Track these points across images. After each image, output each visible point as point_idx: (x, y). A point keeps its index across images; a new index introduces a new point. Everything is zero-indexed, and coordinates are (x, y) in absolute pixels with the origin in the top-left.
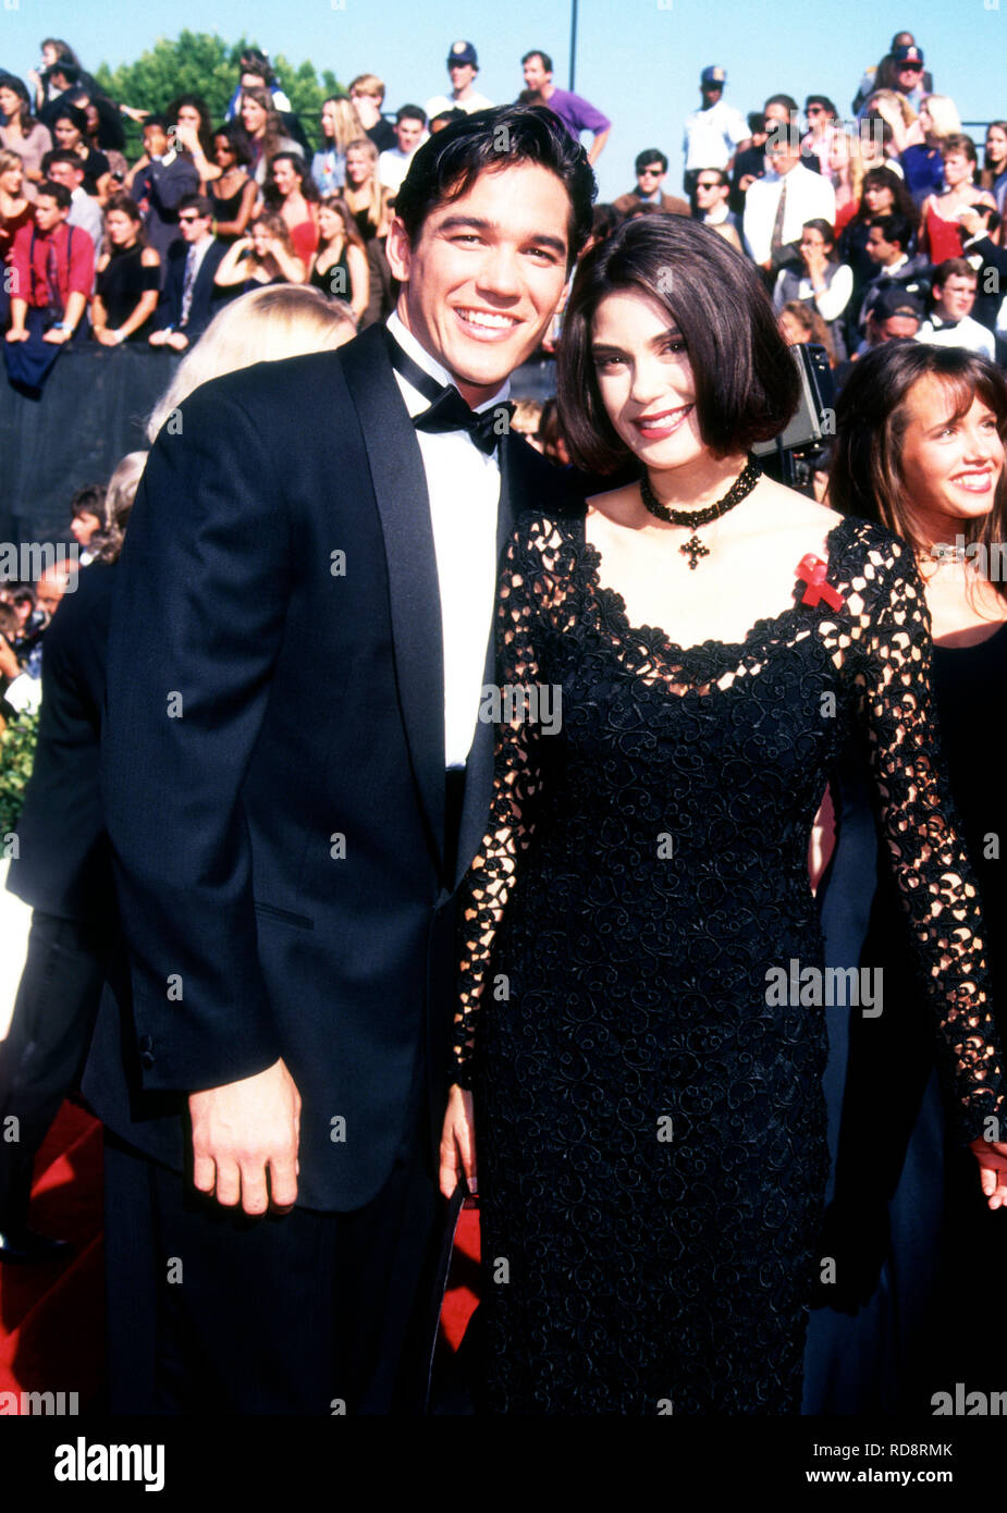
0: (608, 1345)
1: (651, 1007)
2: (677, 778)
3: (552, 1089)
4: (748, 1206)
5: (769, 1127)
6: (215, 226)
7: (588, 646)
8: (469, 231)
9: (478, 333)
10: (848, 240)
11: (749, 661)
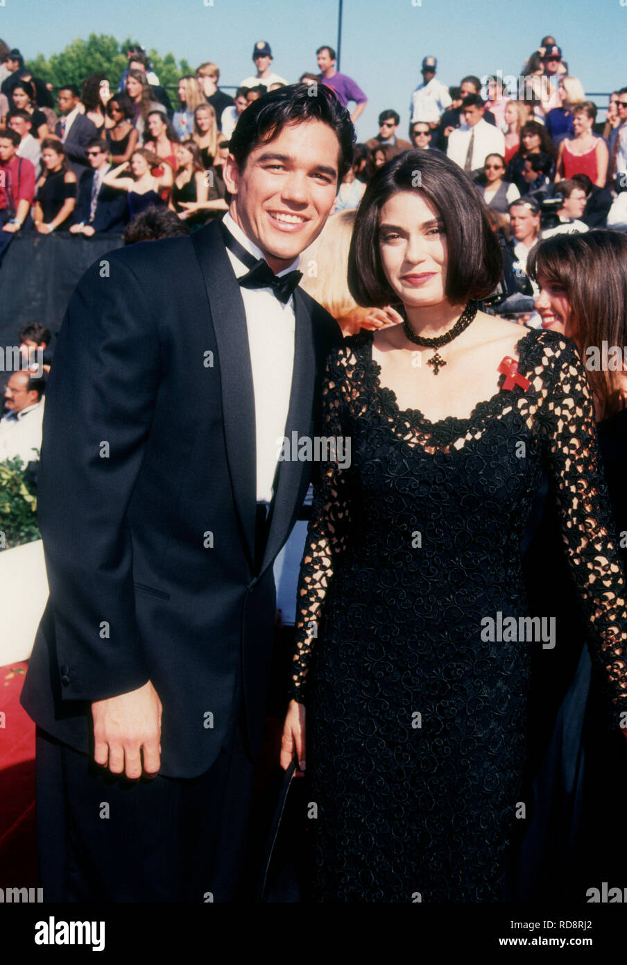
0: (384, 864)
1: (420, 651)
2: (433, 506)
3: (356, 703)
4: (475, 776)
5: (491, 727)
6: (111, 158)
7: (373, 423)
8: (277, 162)
9: (282, 226)
10: (512, 168)
11: (473, 430)
